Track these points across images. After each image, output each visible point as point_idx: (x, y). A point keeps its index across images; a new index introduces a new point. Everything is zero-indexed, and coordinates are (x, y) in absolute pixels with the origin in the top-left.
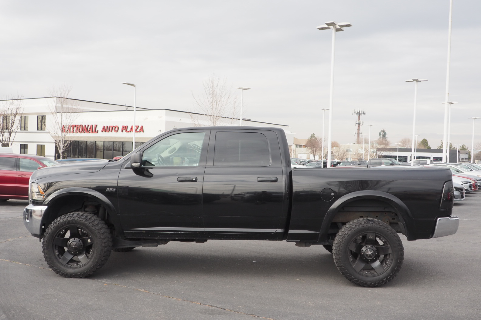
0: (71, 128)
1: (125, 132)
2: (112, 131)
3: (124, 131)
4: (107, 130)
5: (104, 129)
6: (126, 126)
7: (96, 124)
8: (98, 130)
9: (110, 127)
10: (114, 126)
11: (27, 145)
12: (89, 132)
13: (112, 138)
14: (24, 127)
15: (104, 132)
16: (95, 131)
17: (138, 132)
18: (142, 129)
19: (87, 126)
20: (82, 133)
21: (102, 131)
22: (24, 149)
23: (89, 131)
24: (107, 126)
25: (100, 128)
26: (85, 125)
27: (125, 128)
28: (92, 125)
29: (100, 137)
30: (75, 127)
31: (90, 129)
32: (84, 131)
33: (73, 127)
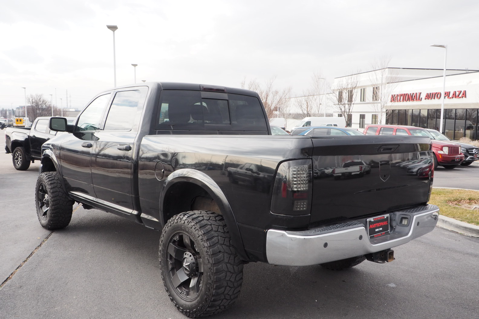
0: (399, 97)
1: (448, 98)
2: (434, 99)
3: (446, 97)
4: (430, 97)
5: (427, 96)
6: (448, 92)
7: (421, 92)
8: (421, 98)
9: (433, 94)
10: (436, 93)
11: (365, 115)
12: (414, 101)
13: (434, 105)
14: (363, 98)
15: (427, 100)
16: (419, 99)
17: (460, 97)
18: (464, 94)
19: (412, 94)
20: (408, 102)
21: (426, 99)
22: (363, 119)
23: (414, 99)
24: (430, 93)
25: (423, 96)
26: (411, 94)
27: (447, 94)
28: (417, 93)
29: (423, 105)
30: (402, 96)
31: (414, 97)
32: (409, 100)
33: (400, 96)
